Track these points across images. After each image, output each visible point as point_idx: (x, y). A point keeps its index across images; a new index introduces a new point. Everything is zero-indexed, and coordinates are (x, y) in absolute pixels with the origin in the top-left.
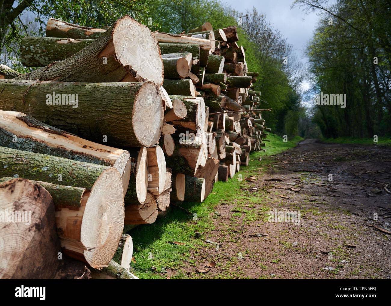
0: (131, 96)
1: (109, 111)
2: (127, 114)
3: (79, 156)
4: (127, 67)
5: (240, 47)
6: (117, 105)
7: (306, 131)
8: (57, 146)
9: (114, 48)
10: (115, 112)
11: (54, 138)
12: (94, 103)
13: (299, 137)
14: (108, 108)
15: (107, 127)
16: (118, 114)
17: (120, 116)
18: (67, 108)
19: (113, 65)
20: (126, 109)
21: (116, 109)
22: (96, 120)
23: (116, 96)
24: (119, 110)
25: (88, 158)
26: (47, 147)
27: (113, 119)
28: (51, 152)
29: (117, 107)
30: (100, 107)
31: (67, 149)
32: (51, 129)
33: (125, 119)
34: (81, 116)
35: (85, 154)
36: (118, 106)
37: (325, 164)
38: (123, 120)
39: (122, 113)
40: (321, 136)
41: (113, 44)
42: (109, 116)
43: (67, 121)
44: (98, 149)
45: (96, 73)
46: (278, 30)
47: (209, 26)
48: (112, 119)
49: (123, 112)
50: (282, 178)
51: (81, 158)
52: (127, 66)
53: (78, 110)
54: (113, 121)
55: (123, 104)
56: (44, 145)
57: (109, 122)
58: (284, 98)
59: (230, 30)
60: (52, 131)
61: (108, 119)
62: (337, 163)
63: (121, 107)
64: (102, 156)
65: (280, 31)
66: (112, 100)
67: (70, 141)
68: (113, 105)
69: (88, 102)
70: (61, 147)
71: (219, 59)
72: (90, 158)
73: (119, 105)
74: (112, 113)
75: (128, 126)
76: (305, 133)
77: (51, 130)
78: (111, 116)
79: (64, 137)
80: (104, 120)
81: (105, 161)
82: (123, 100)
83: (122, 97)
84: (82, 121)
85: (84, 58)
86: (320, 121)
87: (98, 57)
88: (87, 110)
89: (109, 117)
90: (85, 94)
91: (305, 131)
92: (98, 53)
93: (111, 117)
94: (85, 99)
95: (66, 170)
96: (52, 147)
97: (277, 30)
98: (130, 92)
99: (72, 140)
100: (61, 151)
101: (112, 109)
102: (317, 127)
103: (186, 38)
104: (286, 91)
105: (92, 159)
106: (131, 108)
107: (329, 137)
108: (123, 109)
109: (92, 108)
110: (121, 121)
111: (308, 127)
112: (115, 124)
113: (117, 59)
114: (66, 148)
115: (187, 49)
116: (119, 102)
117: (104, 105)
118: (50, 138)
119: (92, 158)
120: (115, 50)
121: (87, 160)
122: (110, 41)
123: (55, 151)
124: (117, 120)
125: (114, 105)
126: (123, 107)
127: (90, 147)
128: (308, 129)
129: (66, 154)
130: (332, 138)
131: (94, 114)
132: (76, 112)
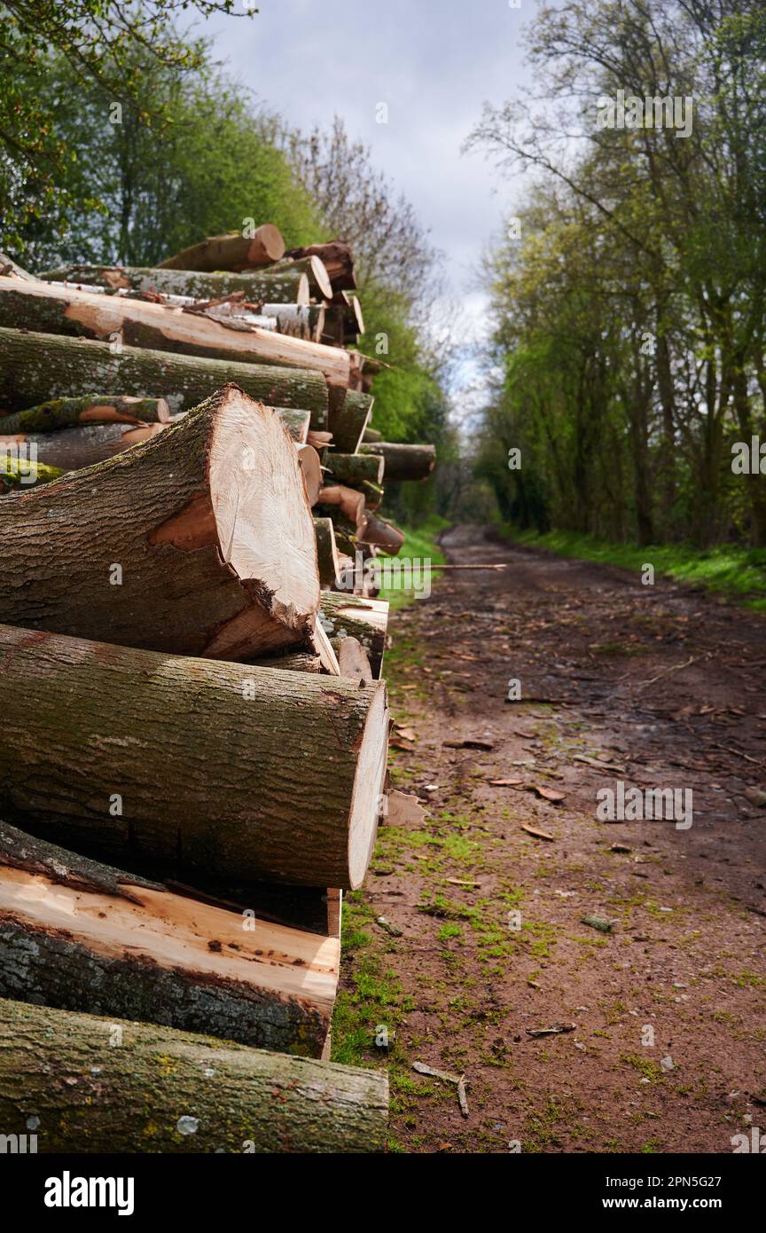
0: (341, 753)
1: (264, 796)
2: (327, 812)
3: (208, 989)
4: (253, 584)
5: (352, 301)
6: (293, 776)
7: (453, 496)
8: (121, 951)
9: (213, 519)
10: (286, 799)
11: (102, 915)
12: (203, 758)
13: (438, 518)
14: (261, 786)
15: (251, 845)
16: (299, 810)
17: (303, 815)
18: (94, 763)
19: (206, 577)
20: (325, 794)
21: (290, 792)
22: (213, 817)
23: (284, 742)
24: (301, 794)
25: (243, 997)
26: (86, 957)
27: (279, 822)
28: (103, 977)
29: (292, 785)
30: (229, 778)
31: (162, 963)
32: (78, 873)
33: (321, 829)
34: (150, 795)
35: (228, 980)
36: (295, 783)
37: (577, 667)
38: (315, 830)
39: (311, 807)
40: (496, 514)
41: (210, 508)
42: (261, 812)
43: (89, 805)
44: (259, 953)
45: (137, 591)
46: (407, 201)
47: (274, 235)
48: (274, 821)
49: (316, 804)
50: (488, 738)
51: (216, 997)
52: (255, 580)
53: (140, 775)
54: (277, 828)
55: (316, 778)
56: (75, 952)
57: (264, 829)
58: (409, 409)
59: (334, 254)
60: (85, 884)
61: (258, 820)
62: (607, 666)
63: (306, 785)
64: (287, 986)
65: (410, 206)
66: (273, 759)
67: (157, 923)
68: (276, 776)
69: (180, 749)
70: (136, 953)
71: (362, 406)
72: (249, 999)
73: (301, 780)
74: (274, 804)
75: (332, 849)
76: (451, 503)
77: (81, 879)
78: (271, 811)
79: (131, 906)
80: (244, 821)
81: (300, 1003)
82: (313, 761)
83: (309, 748)
84: (151, 813)
85: (87, 529)
86: (495, 473)
87: (148, 539)
88: (177, 780)
89: (261, 816)
90: (162, 719)
91: (449, 495)
92: (150, 526)
93: (271, 816)
94: (164, 738)
95: (267, 1127)
96: (105, 955)
97: (402, 201)
98: (332, 732)
99: (162, 914)
100: (140, 972)
101: (271, 789)
102: (485, 488)
103: (273, 339)
104: (416, 387)
105: (255, 1002)
106: (345, 795)
107: (525, 526)
108: (315, 794)
109: (196, 774)
110: (308, 831)
111: (458, 483)
112: (282, 839)
113: (223, 561)
114: (154, 956)
115: (290, 390)
116: (300, 766)
117: (242, 769)
118: (86, 914)
119: (256, 998)
120: (218, 529)
121: (239, 1004)
122: (197, 494)
123: (118, 972)
124: (292, 827)
125: (280, 777)
126: (316, 789)
127: (232, 946)
128: (459, 492)
129: (160, 985)
130: (536, 532)
131: (204, 799)
132: (132, 782)
